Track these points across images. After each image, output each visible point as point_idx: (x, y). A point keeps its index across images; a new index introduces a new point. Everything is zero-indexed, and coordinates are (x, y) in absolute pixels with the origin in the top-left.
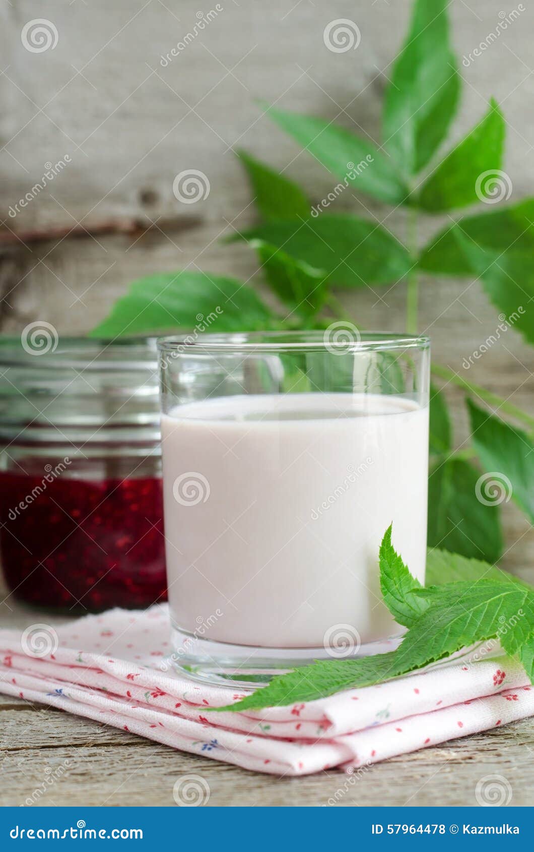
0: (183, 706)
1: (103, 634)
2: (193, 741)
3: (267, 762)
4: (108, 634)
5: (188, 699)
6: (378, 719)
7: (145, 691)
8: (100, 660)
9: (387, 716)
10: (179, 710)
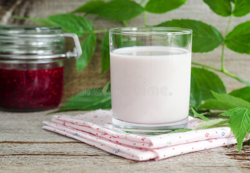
0: (112, 138)
1: (94, 117)
2: (113, 150)
3: (133, 156)
4: (96, 117)
5: (113, 136)
6: (167, 145)
7: (101, 133)
8: (90, 124)
9: (170, 144)
10: (110, 139)
